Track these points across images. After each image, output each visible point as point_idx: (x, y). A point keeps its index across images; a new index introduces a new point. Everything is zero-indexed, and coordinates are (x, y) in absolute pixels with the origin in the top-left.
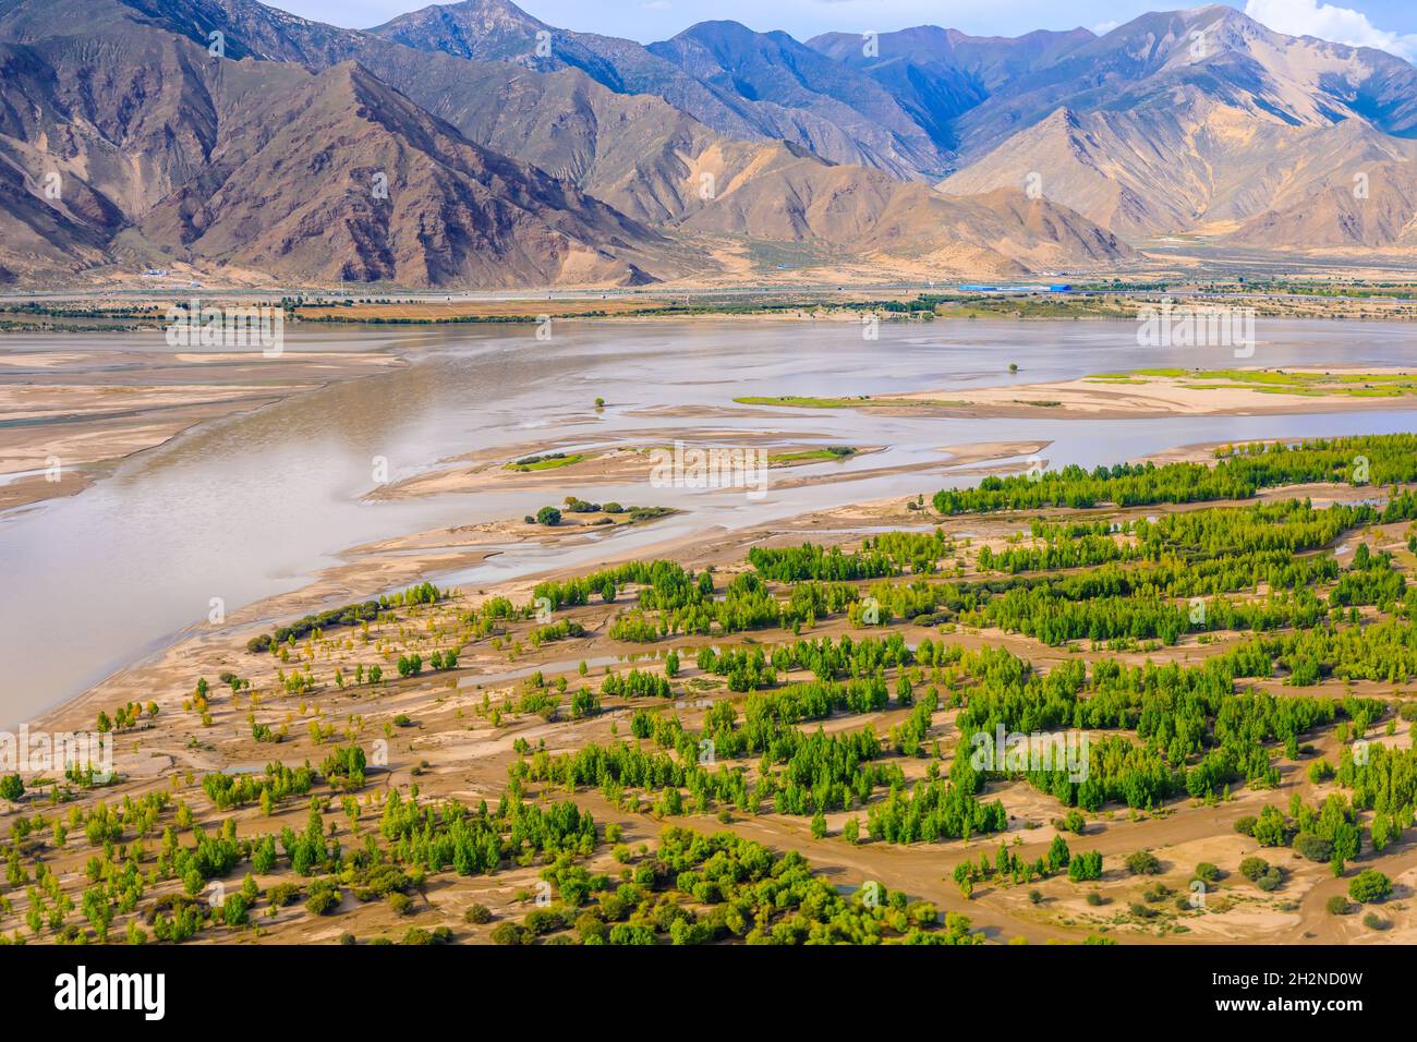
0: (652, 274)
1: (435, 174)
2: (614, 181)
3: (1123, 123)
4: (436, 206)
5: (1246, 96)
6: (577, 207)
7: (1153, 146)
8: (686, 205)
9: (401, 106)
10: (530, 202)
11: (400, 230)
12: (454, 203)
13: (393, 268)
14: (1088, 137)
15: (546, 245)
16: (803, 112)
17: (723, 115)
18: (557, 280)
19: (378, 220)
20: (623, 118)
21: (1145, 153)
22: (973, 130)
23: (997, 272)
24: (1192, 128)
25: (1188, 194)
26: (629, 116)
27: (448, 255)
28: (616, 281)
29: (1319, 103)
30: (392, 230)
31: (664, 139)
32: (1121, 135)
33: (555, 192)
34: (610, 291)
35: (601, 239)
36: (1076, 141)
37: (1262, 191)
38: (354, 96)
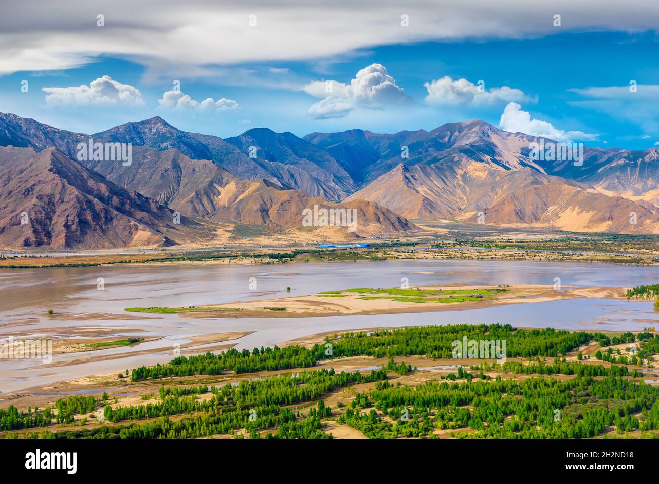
0: (176, 242)
1: (77, 197)
2: (184, 198)
3: (428, 169)
4: (75, 212)
5: (487, 158)
6: (156, 210)
7: (442, 179)
8: (217, 208)
9: (74, 167)
10: (130, 209)
11: (57, 223)
12: (84, 210)
13: (51, 240)
14: (412, 176)
15: (127, 228)
16: (292, 166)
17: (255, 168)
18: (130, 244)
19: (47, 218)
20: (194, 170)
21: (438, 183)
22: (371, 173)
23: (345, 238)
24: (460, 172)
25: (458, 201)
26: (197, 169)
27: (78, 233)
28: (157, 244)
29: (520, 160)
30: (53, 222)
31: (210, 179)
32: (428, 175)
33: (146, 204)
34: (153, 249)
35: (161, 225)
36: (406, 177)
37: (489, 199)
38: (50, 162)
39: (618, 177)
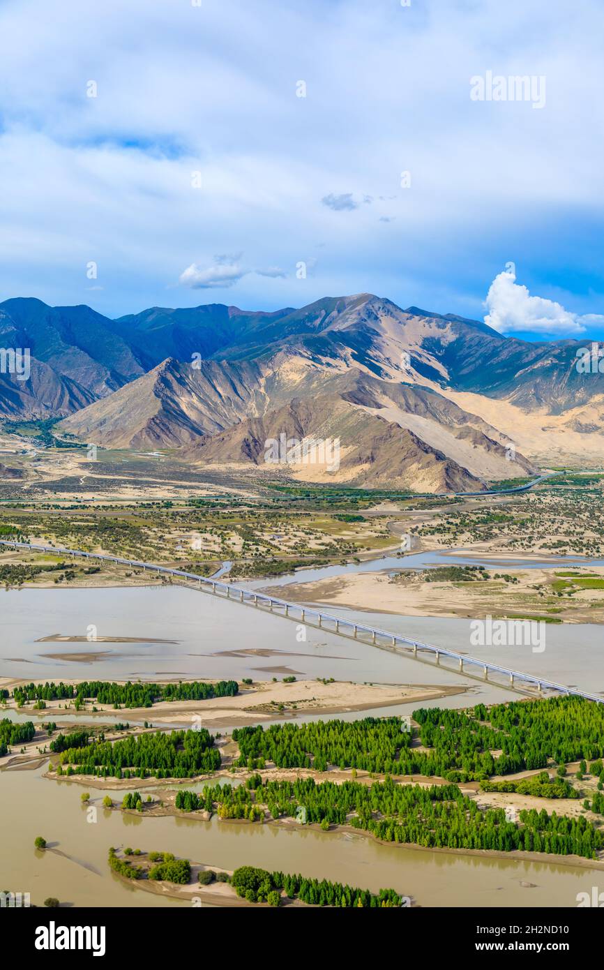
3: (214, 368)
7: (233, 384)
14: (179, 378)
21: (223, 390)
32: (210, 378)
39: (536, 386)
